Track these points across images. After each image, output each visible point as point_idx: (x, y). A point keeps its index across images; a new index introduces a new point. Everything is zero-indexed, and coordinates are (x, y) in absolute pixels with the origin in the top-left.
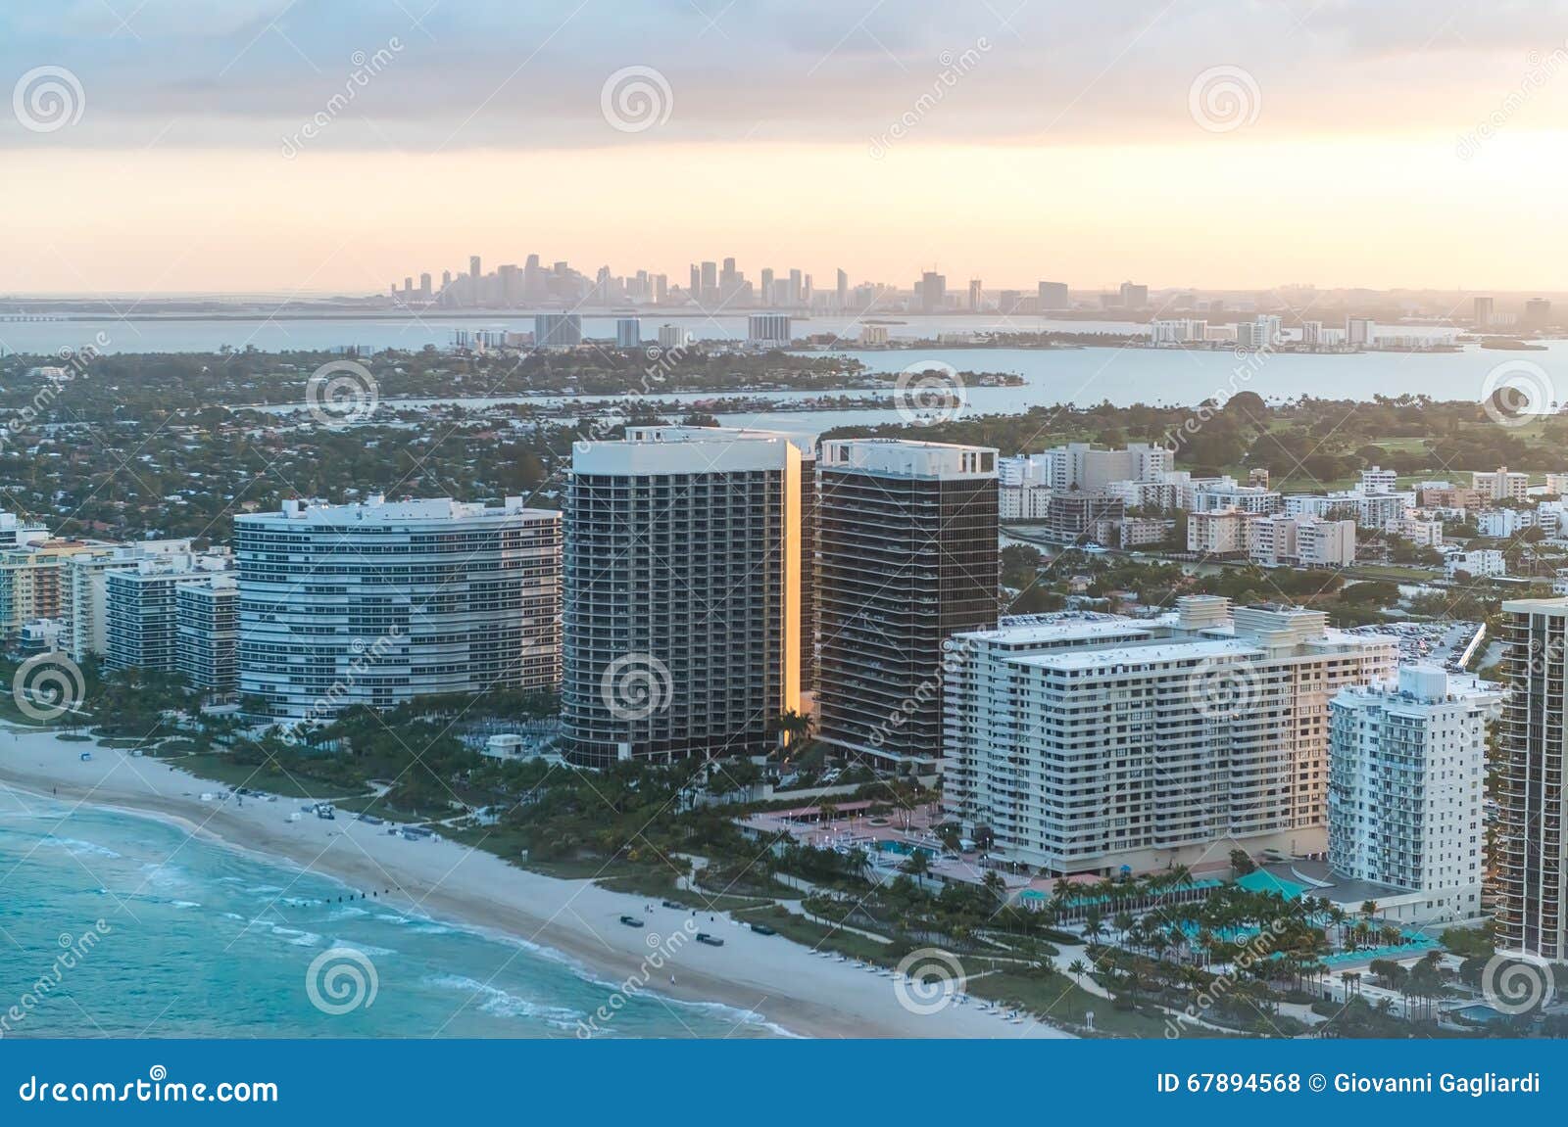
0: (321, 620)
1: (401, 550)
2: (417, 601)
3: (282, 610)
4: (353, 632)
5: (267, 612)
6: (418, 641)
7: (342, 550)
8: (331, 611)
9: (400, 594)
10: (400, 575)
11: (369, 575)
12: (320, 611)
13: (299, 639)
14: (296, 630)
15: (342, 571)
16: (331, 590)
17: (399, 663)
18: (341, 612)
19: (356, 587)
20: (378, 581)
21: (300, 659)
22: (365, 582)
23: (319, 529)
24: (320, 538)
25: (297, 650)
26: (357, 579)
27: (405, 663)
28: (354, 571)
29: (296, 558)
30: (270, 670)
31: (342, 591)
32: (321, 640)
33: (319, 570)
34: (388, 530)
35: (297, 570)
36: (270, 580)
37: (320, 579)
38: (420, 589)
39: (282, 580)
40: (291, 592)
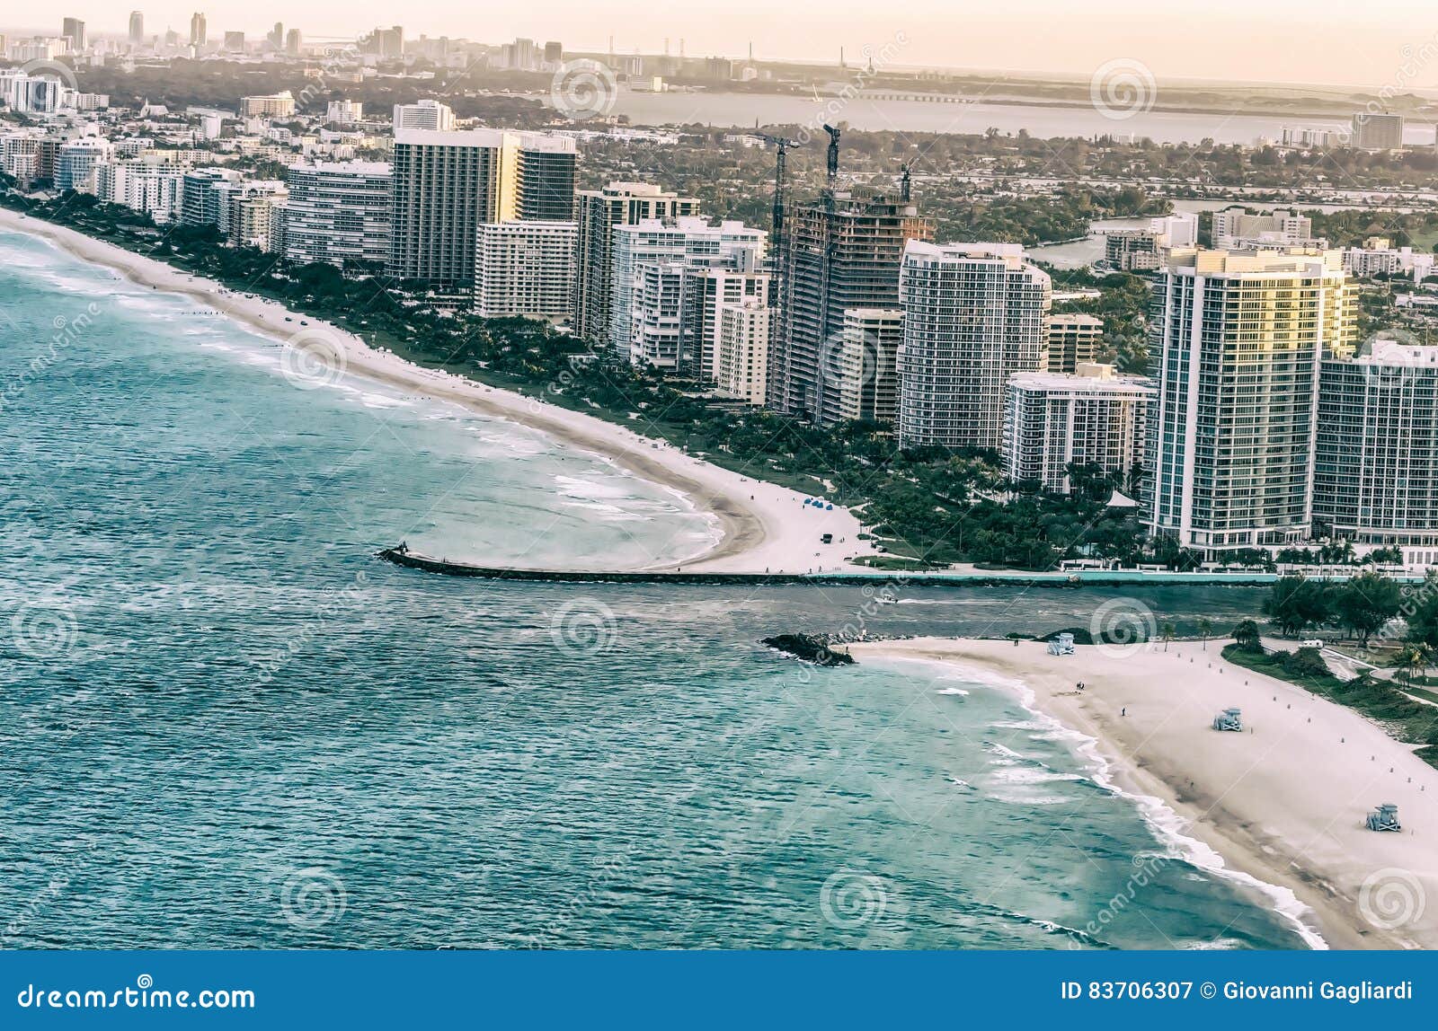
0: (322, 221)
1: (360, 187)
2: (367, 214)
3: (304, 216)
4: (336, 229)
5: (300, 216)
6: (367, 235)
7: (332, 186)
8: (326, 217)
9: (359, 210)
10: (359, 200)
11: (347, 199)
12: (321, 217)
13: (311, 231)
14: (309, 226)
15: (332, 196)
16: (326, 206)
17: (357, 246)
18: (331, 218)
19: (338, 205)
20: (349, 203)
21: (311, 242)
22: (343, 202)
23: (323, 174)
24: (323, 179)
25: (310, 237)
26: (339, 201)
27: (361, 247)
28: (338, 196)
29: (311, 188)
30: (298, 247)
31: (332, 207)
32: (321, 232)
33: (322, 195)
34: (355, 176)
35: (312, 195)
36: (300, 200)
37: (322, 200)
38: (370, 208)
39: (305, 200)
40: (307, 206)
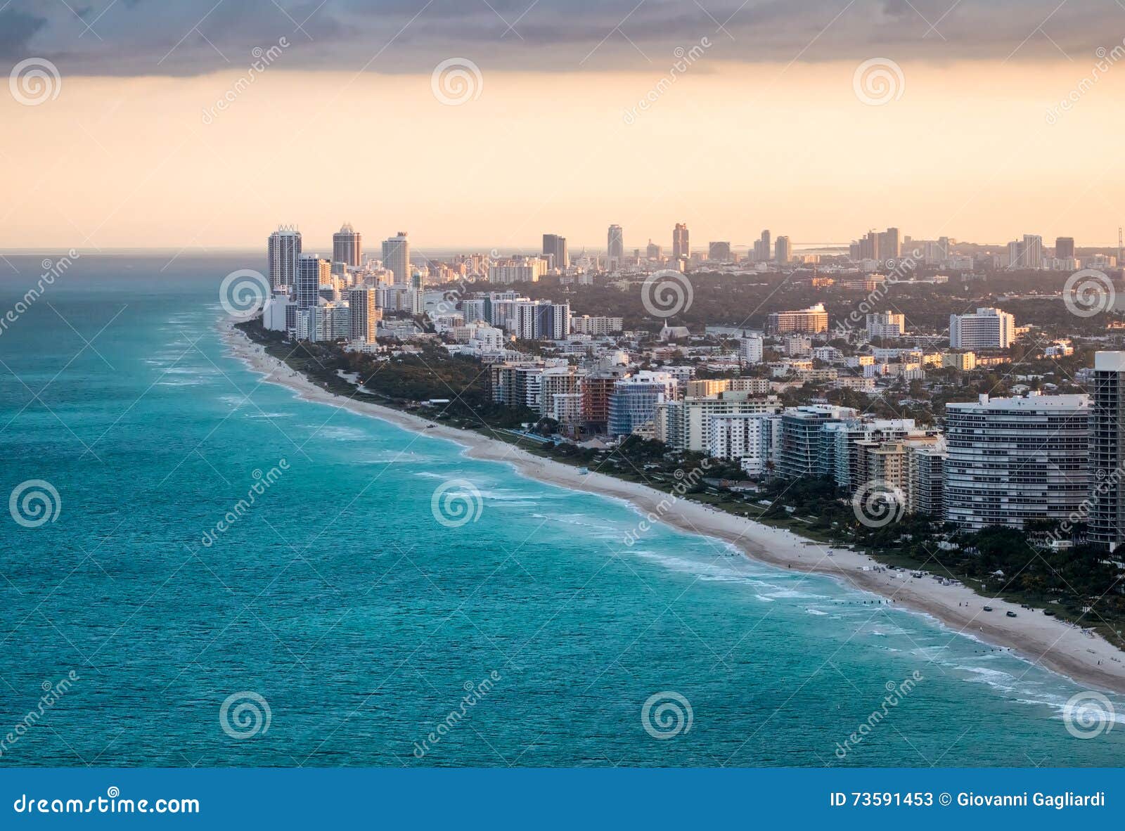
0: (992, 472)
1: (1042, 427)
2: (1053, 460)
3: (970, 466)
4: (1011, 481)
5: (963, 466)
6: (1052, 488)
7: (1005, 426)
8: (998, 467)
9: (1041, 456)
10: (1038, 443)
11: (1023, 443)
12: (991, 466)
13: (979, 485)
14: (977, 479)
15: (1005, 440)
16: (998, 453)
17: (1040, 502)
18: (1004, 468)
19: (1014, 451)
20: (1027, 447)
21: (979, 499)
22: (1019, 447)
23: (992, 412)
24: (992, 418)
25: (978, 493)
26: (1014, 446)
27: (1044, 502)
28: (1012, 440)
29: (978, 431)
30: (963, 506)
31: (1005, 454)
32: (992, 486)
33: (991, 440)
34: (1033, 413)
35: (979, 439)
36: (964, 446)
37: (992, 445)
38: (1055, 453)
39: (970, 446)
40: (974, 454)
